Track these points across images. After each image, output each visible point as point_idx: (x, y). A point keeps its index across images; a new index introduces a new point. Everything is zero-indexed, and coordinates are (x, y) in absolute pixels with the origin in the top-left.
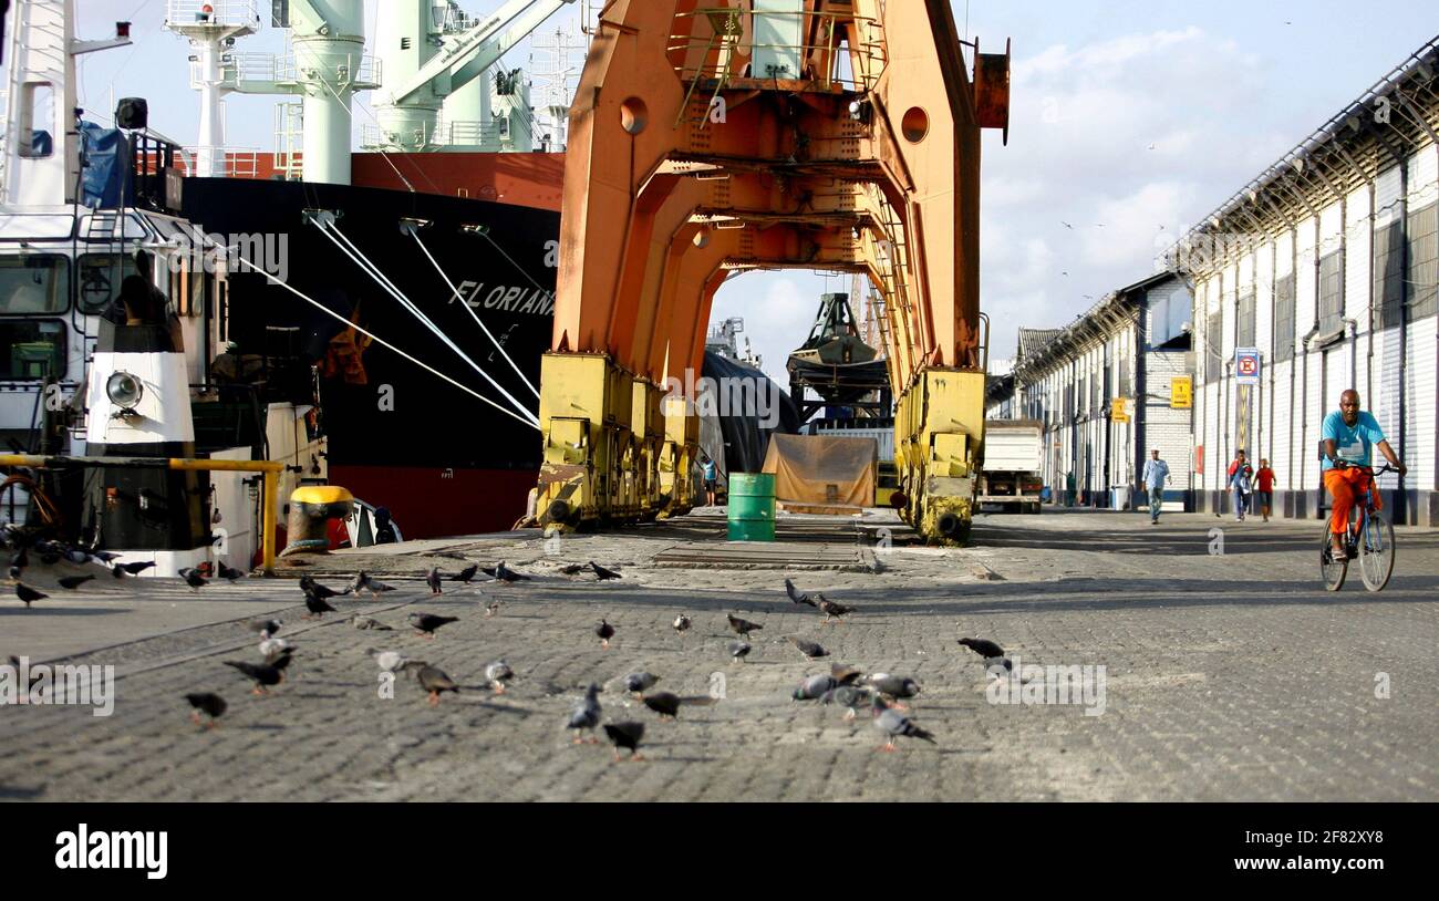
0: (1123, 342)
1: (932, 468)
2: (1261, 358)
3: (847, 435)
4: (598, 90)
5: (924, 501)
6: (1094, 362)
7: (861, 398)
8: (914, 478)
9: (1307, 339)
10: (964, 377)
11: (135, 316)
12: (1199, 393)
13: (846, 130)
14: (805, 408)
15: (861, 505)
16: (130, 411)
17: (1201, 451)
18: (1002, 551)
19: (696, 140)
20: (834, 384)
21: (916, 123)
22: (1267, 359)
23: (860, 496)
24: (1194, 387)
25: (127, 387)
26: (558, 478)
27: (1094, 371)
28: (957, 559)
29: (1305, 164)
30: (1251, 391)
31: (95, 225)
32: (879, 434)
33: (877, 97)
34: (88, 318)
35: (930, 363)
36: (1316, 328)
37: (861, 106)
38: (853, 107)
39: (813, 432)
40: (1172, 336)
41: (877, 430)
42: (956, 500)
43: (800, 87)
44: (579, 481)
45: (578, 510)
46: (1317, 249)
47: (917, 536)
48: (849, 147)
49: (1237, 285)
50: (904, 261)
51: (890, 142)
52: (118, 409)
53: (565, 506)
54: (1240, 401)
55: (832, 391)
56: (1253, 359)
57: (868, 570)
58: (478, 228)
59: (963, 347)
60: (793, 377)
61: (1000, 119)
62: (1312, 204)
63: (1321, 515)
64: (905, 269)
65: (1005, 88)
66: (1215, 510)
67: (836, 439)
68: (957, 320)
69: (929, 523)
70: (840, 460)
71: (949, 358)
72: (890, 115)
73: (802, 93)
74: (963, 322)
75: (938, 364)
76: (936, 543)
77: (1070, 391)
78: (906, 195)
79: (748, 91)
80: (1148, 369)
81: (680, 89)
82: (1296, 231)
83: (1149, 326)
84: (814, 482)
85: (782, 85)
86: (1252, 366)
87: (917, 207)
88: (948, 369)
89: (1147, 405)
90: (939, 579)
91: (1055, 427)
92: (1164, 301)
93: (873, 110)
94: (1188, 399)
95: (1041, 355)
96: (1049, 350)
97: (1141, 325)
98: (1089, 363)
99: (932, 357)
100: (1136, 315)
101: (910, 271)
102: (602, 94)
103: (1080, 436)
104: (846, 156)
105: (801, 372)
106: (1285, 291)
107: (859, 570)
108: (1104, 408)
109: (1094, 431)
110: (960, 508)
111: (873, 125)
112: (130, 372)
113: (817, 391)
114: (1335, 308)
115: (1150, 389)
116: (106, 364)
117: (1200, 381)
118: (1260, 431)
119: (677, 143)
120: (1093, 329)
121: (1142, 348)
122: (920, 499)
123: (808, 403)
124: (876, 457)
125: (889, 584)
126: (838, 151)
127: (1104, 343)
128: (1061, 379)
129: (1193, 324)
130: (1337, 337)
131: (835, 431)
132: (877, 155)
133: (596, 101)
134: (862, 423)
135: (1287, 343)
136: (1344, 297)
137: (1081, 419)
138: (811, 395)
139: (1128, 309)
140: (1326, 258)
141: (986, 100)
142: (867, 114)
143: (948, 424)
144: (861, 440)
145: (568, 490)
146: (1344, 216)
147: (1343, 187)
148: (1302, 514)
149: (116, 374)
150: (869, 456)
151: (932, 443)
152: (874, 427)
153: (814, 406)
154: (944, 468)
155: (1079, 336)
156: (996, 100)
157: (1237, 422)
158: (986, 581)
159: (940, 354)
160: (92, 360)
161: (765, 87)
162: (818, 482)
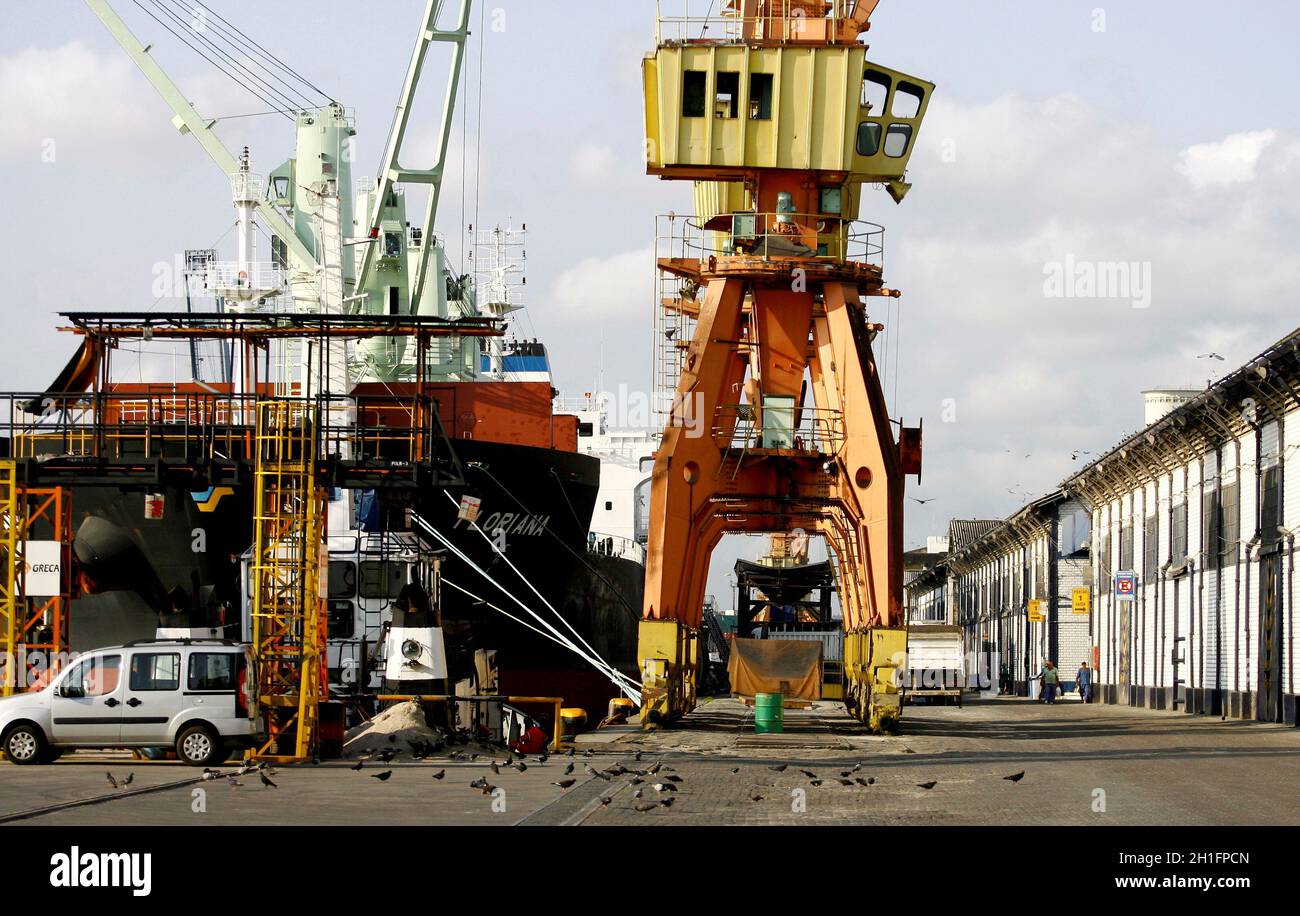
0: (1039, 549)
1: (875, 689)
2: (1137, 579)
3: (795, 638)
4: (670, 458)
5: (871, 708)
6: (1016, 563)
7: (803, 597)
8: (862, 690)
9: (1165, 569)
10: (894, 632)
11: (414, 606)
12: (1096, 600)
13: (821, 479)
14: (752, 607)
15: (809, 698)
16: (416, 661)
17: (1097, 651)
18: (917, 738)
19: (728, 486)
20: (777, 585)
21: (864, 478)
22: (1140, 581)
23: (809, 689)
24: (1092, 597)
25: (413, 648)
26: (653, 696)
27: (1016, 571)
28: (891, 742)
29: (1156, 439)
30: (1131, 605)
31: (371, 544)
32: (824, 636)
33: (840, 459)
34: (368, 601)
35: (874, 624)
36: (1170, 561)
37: (830, 466)
38: (826, 466)
39: (765, 636)
40: (1077, 549)
41: (822, 633)
42: (890, 707)
43: (793, 454)
44: (664, 698)
45: (665, 715)
46: (1171, 500)
47: (865, 728)
48: (823, 489)
49: (1121, 517)
50: (856, 553)
51: (848, 488)
52: (408, 661)
53: (658, 714)
54: (1123, 613)
55: (777, 591)
56: (1130, 580)
57: (846, 748)
58: (480, 464)
59: (894, 614)
60: (741, 579)
61: (916, 469)
62: (1166, 464)
63: (1175, 708)
64: (856, 559)
65: (919, 451)
66: (1106, 702)
67: (788, 642)
68: (890, 597)
69: (874, 721)
70: (791, 659)
71: (885, 621)
72: (848, 471)
73: (795, 457)
74: (893, 599)
75: (879, 625)
76: (878, 733)
77: (996, 585)
78: (858, 521)
79: (761, 456)
80: (1060, 574)
81: (719, 455)
82: (1158, 483)
83: (1060, 537)
84: (769, 679)
85: (782, 453)
86: (1129, 586)
87: (865, 528)
88: (885, 628)
89: (1059, 606)
90: (882, 753)
91: (983, 619)
92: (1071, 517)
93: (838, 468)
94: (1087, 607)
95: (969, 552)
96: (976, 548)
97: (1053, 536)
98: (1012, 562)
99: (875, 620)
100: (1049, 527)
101: (860, 561)
102: (673, 461)
103: (1005, 630)
104: (820, 495)
105: (748, 575)
106: (1151, 526)
107: (841, 748)
108: (1024, 606)
109: (1016, 627)
110: (892, 712)
111: (838, 477)
112: (416, 639)
113: (763, 591)
114: (1183, 549)
115: (1062, 591)
116: (398, 635)
117: (1096, 592)
118: (1136, 638)
119: (717, 489)
120: (1013, 534)
121: (1054, 555)
122: (867, 706)
123: (754, 602)
124: (821, 657)
125: (857, 755)
126: (818, 493)
127: (1023, 547)
128: (988, 575)
129: (1091, 543)
130: (1181, 571)
131: (785, 633)
132: (840, 495)
133: (669, 466)
134: (808, 627)
135: (1153, 569)
136: (1187, 541)
137: (1005, 614)
138: (756, 594)
139: (1041, 521)
140: (1176, 508)
141: (907, 456)
142: (834, 470)
143: (885, 662)
144: (808, 642)
145: (658, 704)
146: (1186, 478)
147: (1186, 456)
148: (1162, 706)
149: (408, 641)
150: (817, 657)
151: (875, 673)
152: (820, 630)
153: (760, 605)
154: (883, 689)
155: (1001, 538)
156: (913, 458)
157: (1121, 629)
158: (906, 753)
159: (880, 618)
160: (389, 631)
161: (772, 454)
162: (773, 679)
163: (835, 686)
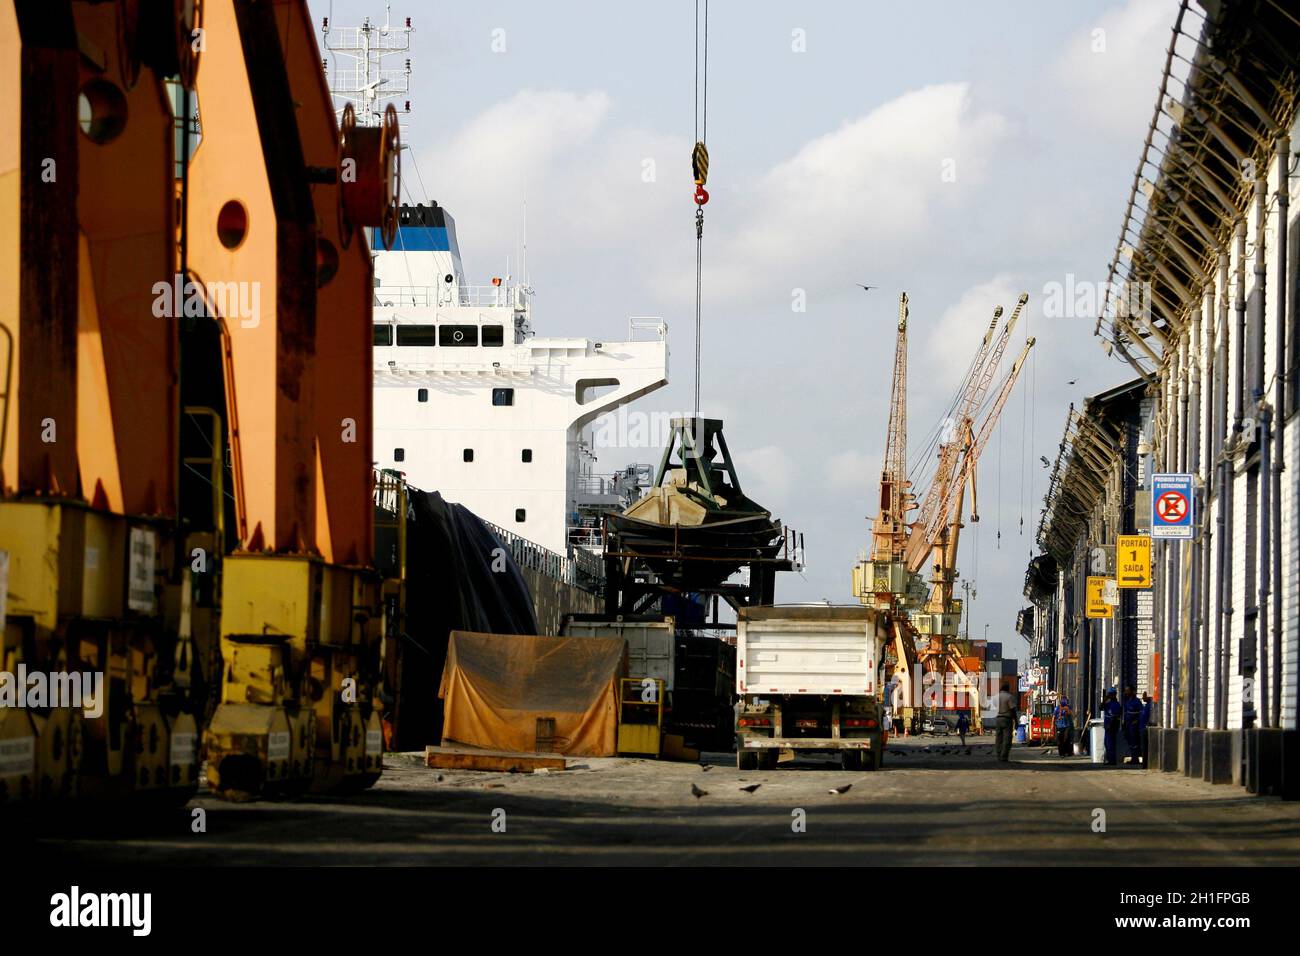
9: (1232, 450)
17: (1158, 662)
20: (675, 557)
24: (1155, 553)
36: (1240, 428)
46: (1242, 281)
55: (674, 568)
56: (1183, 493)
70: (563, 677)
86: (1181, 507)
94: (1147, 574)
97: (1128, 456)
100: (1124, 441)
105: (622, 537)
121: (1130, 492)
130: (1253, 442)
136: (1263, 365)
140: (1250, 297)
162: (524, 713)
163: (646, 727)
